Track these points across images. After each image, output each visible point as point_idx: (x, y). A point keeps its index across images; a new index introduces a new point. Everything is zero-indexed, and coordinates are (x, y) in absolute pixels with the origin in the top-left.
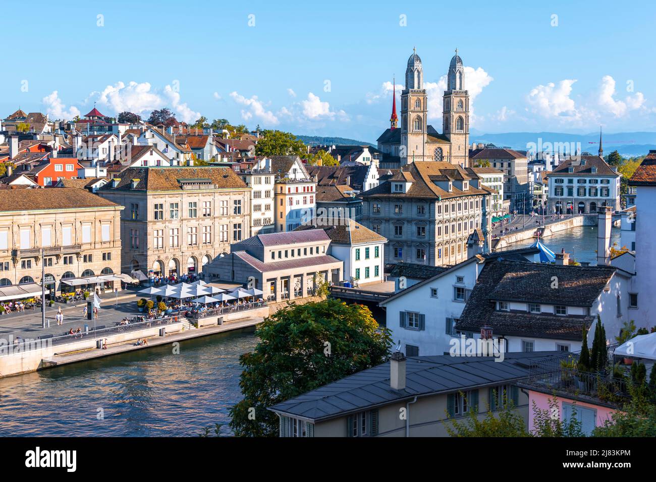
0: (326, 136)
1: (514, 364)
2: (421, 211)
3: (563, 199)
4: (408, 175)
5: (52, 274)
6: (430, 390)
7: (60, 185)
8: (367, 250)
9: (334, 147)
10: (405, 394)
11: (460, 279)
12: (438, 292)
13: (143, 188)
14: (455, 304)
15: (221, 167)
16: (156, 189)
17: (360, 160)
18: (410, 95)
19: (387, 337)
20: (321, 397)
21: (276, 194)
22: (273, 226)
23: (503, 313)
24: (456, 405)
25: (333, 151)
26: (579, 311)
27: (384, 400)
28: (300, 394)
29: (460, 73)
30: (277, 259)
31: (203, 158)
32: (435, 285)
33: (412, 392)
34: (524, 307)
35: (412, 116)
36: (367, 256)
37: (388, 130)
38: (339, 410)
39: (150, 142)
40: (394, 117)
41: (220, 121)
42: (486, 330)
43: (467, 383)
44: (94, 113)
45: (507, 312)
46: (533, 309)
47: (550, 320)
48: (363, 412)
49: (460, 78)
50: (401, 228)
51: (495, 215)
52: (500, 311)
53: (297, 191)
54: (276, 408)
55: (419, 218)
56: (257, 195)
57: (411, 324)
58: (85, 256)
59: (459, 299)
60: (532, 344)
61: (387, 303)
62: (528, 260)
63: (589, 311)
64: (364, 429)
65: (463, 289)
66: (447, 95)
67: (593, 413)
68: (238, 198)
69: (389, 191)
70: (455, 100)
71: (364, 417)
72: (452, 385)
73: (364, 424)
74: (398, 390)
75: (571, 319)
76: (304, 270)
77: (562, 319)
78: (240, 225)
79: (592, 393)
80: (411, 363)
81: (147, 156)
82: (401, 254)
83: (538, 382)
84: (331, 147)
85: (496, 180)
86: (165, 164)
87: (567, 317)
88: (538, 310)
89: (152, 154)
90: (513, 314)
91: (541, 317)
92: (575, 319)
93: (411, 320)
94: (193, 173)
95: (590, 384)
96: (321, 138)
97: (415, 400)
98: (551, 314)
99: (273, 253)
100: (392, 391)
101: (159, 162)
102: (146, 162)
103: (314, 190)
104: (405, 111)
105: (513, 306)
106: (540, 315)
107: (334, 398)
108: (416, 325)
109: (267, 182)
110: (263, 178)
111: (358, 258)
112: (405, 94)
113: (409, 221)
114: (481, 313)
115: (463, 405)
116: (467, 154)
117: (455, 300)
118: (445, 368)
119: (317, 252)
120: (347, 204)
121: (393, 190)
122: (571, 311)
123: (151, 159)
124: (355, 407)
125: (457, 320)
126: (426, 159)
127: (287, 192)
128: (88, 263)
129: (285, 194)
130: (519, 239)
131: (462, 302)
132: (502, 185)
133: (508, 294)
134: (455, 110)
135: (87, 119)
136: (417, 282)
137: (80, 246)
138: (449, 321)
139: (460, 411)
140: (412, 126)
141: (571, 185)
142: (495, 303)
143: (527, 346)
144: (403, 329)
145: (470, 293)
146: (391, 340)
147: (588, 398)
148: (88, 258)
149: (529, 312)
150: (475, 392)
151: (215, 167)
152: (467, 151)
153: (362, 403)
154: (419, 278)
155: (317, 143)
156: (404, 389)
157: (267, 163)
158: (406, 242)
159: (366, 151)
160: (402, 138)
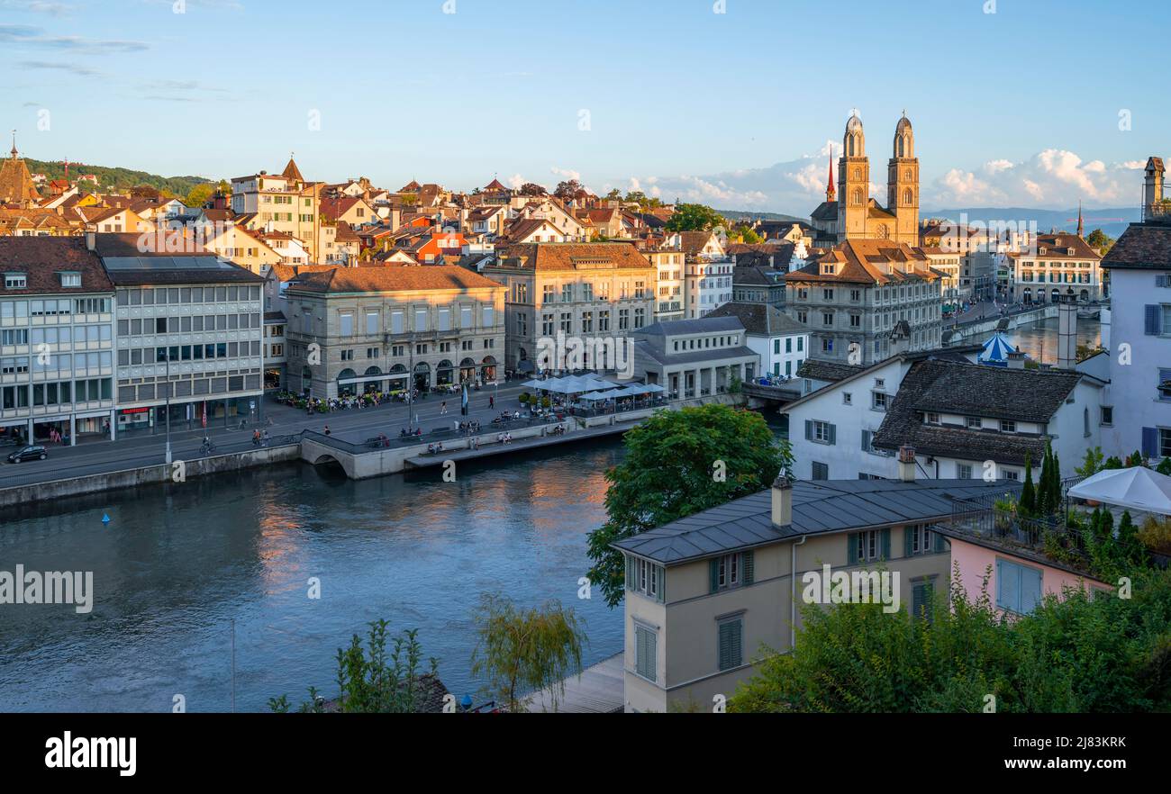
0: (759, 211)
1: (940, 496)
2: (855, 296)
3: (1033, 285)
4: (839, 254)
5: (427, 362)
6: (825, 528)
7: (442, 263)
8: (789, 342)
9: (759, 223)
10: (790, 534)
11: (880, 382)
12: (852, 397)
13: (531, 266)
14: (873, 413)
15: (622, 244)
16: (545, 268)
17: (789, 237)
18: (848, 163)
19: (786, 452)
20: (680, 533)
21: (686, 276)
22: (683, 312)
23: (932, 428)
24: (861, 547)
25: (758, 226)
26: (1033, 429)
27: (761, 540)
28: (670, 521)
29: (909, 139)
30: (680, 351)
31: (607, 234)
32: (848, 389)
33: (800, 530)
34: (960, 421)
35: (850, 187)
36: (789, 349)
37: (824, 204)
38: (699, 552)
39: (548, 216)
40: (830, 188)
41: (635, 194)
42: (906, 449)
43: (876, 520)
44: (495, 184)
45: (938, 426)
46: (971, 424)
47: (994, 438)
48: (734, 555)
49: (909, 142)
50: (831, 316)
51: (949, 302)
52: (929, 424)
53: (711, 271)
54: (620, 545)
55: (854, 305)
56: (664, 276)
57: (819, 436)
58: (464, 343)
59: (878, 408)
60: (969, 469)
61: (789, 409)
62: (968, 361)
63: (1045, 429)
64: (734, 576)
65: (883, 395)
66: (893, 164)
67: (1038, 576)
68: (640, 279)
69: (817, 272)
70: (902, 168)
71: (735, 560)
72: (854, 522)
73: (734, 569)
74: (782, 527)
75: (1020, 438)
76: (713, 364)
77: (1010, 437)
78: (642, 311)
79: (1036, 547)
80: (806, 489)
81: (539, 231)
82: (830, 347)
83: (964, 527)
84: (756, 222)
85: (950, 262)
86: (560, 239)
87: (1016, 435)
88: (979, 425)
89: (544, 229)
90: (946, 429)
91: (982, 433)
92: (1026, 438)
93: (819, 430)
94: (589, 250)
95: (1034, 535)
96: (752, 213)
97: (803, 540)
98: (995, 431)
99: (676, 343)
100: (774, 528)
101: (552, 237)
102: (538, 238)
103: (731, 271)
104: (842, 183)
105: (946, 419)
106: (981, 431)
107: (696, 534)
108: (825, 439)
109: (675, 262)
110: (671, 256)
111: (777, 351)
112: (843, 162)
113: (841, 308)
114: (905, 426)
115: (869, 548)
116: (917, 232)
117: (873, 409)
118: (849, 498)
119: (729, 343)
120: (769, 288)
121: (822, 272)
122: (1021, 428)
123: (544, 234)
124: (721, 548)
125: (874, 433)
126: (867, 237)
127: (699, 273)
128: (467, 351)
129: (697, 276)
130: (977, 332)
131: (882, 411)
132: (958, 268)
133: (939, 403)
134: (902, 180)
135: (488, 191)
136: (827, 384)
137: (458, 331)
138: (865, 434)
139: (866, 556)
140: (851, 198)
141: (1043, 268)
142: (923, 415)
143: (964, 471)
144: (809, 442)
145: (892, 400)
146: (792, 457)
147: (1030, 553)
148: (467, 345)
149: (967, 427)
150: (886, 532)
151: (615, 244)
152: (917, 228)
153: (730, 543)
154: (831, 380)
155: (740, 219)
156: (789, 526)
157: (677, 240)
158: (836, 333)
159: (796, 227)
160: (840, 213)
